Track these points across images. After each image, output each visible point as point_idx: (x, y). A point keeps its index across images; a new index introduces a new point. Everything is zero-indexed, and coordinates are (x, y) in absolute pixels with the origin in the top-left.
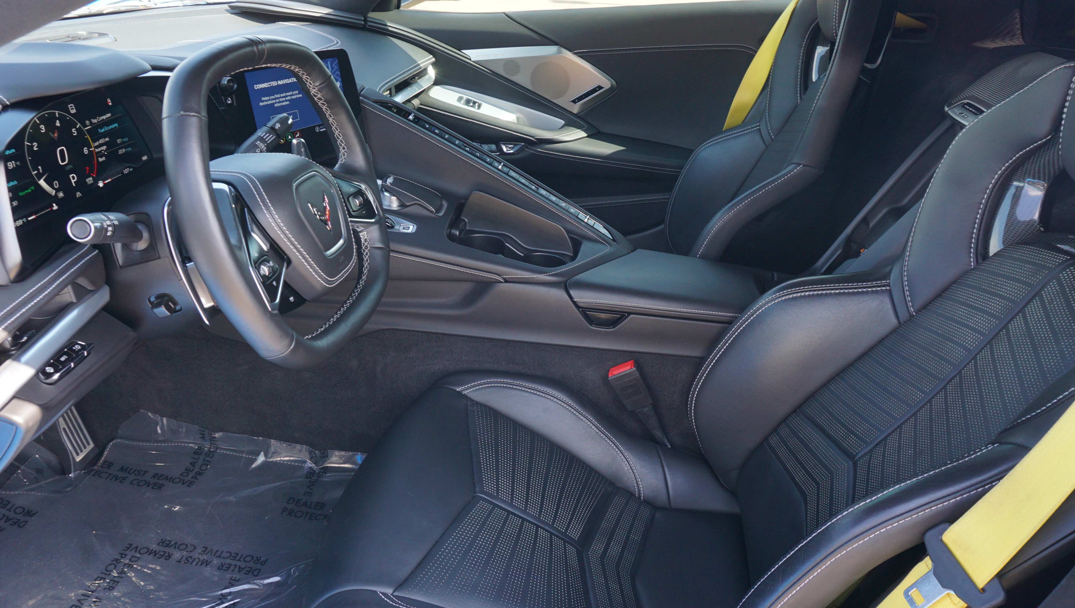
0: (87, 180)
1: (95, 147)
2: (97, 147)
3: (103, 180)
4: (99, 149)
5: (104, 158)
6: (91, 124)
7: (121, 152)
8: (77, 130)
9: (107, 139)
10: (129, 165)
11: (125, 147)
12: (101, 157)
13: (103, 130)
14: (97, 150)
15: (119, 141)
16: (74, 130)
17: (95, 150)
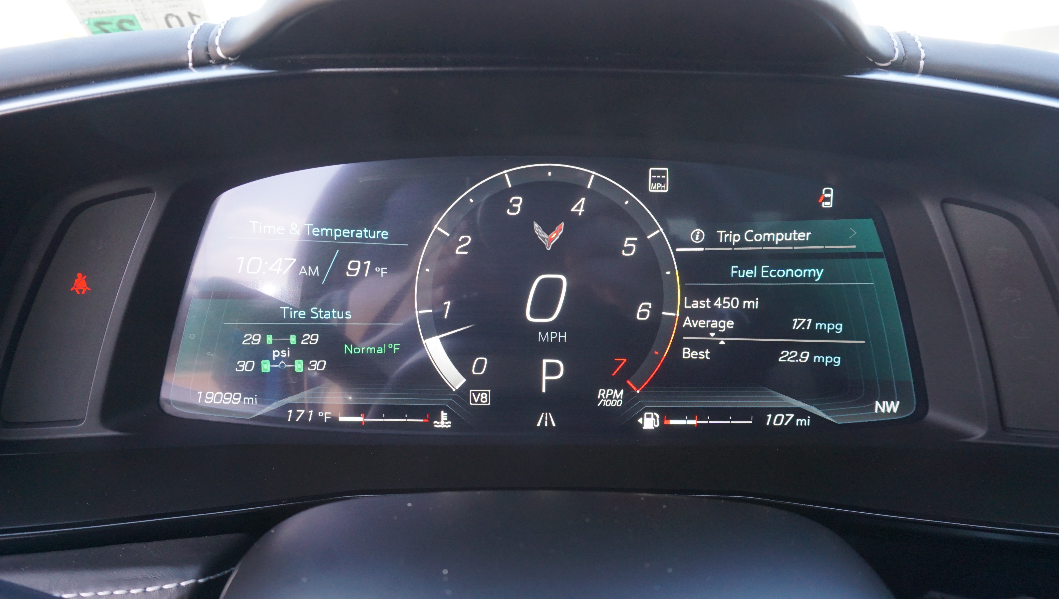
0: (602, 393)
1: (684, 313)
2: (697, 314)
3: (665, 413)
4: (702, 323)
5: (705, 355)
6: (712, 240)
7: (787, 357)
8: (643, 243)
9: (754, 304)
10: (799, 404)
11: (815, 349)
12: (696, 346)
13: (748, 273)
14: (687, 322)
15: (797, 323)
16: (630, 242)
17: (682, 320)
